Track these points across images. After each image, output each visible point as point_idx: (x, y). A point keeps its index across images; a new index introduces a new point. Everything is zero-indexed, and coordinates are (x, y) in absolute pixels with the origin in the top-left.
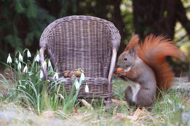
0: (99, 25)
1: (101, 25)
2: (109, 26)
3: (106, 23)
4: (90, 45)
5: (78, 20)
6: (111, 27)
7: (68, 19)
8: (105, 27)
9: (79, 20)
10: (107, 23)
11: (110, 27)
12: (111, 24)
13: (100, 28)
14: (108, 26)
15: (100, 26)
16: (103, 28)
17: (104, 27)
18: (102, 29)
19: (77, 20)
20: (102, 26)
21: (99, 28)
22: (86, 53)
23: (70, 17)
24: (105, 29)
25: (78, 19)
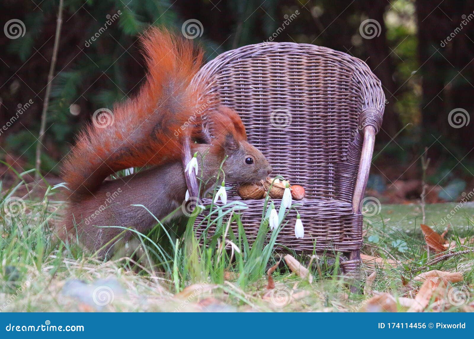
0: (331, 67)
1: (336, 66)
2: (357, 69)
3: (348, 61)
4: (308, 117)
5: (278, 54)
6: (360, 73)
7: (253, 51)
8: (345, 71)
9: (280, 52)
10: (351, 61)
11: (359, 71)
12: (361, 64)
13: (333, 75)
14: (353, 70)
15: (334, 70)
16: (342, 75)
17: (343, 71)
18: (338, 76)
19: (275, 53)
20: (338, 70)
21: (331, 73)
22: (298, 136)
23: (257, 46)
24: (347, 76)
25: (277, 52)
